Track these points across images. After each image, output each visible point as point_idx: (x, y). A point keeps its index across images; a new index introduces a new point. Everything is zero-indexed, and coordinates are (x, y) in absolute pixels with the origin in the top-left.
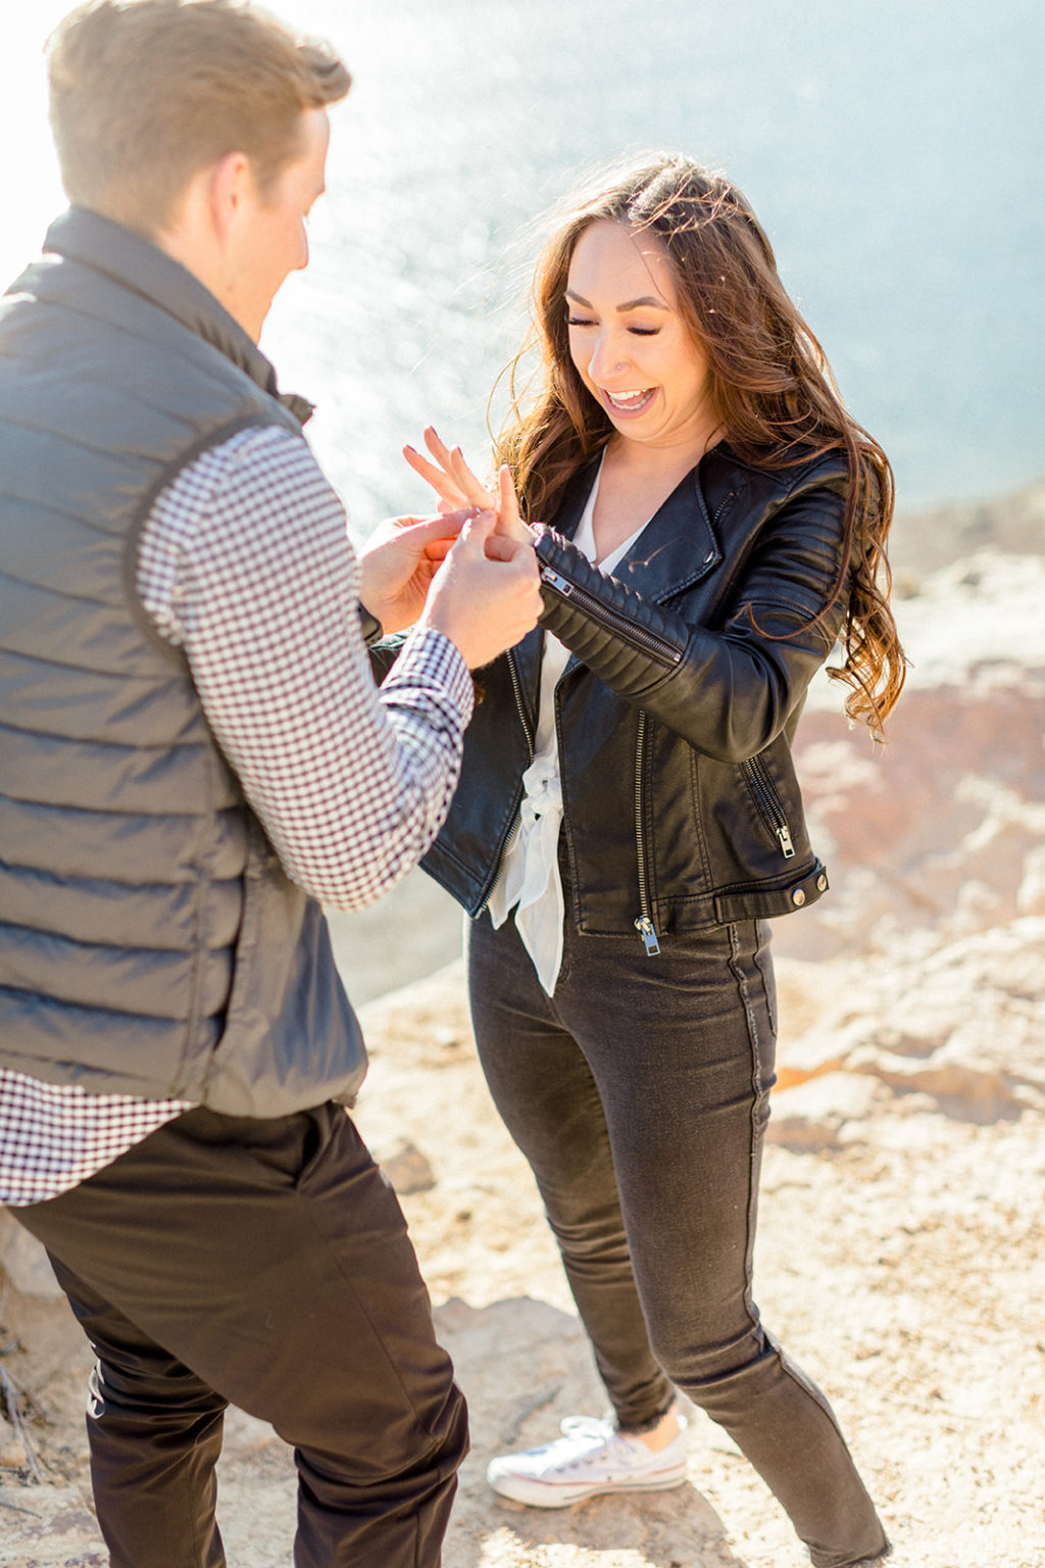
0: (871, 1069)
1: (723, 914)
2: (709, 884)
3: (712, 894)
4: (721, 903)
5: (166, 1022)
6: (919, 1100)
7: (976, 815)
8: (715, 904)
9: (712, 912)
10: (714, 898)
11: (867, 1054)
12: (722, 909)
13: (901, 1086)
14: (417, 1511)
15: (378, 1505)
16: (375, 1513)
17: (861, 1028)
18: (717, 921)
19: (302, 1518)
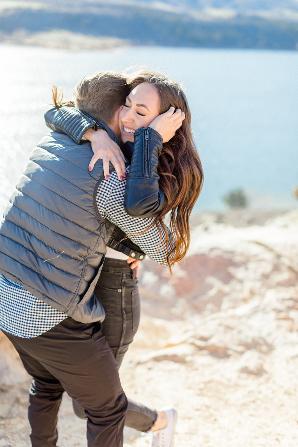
0: (193, 344)
1: (112, 244)
2: (115, 235)
3: (113, 237)
4: (114, 242)
5: (70, 292)
6: (204, 352)
7: (211, 287)
8: (112, 240)
9: (110, 242)
10: (113, 239)
11: (191, 340)
12: (113, 243)
13: (201, 348)
14: (117, 423)
15: (108, 423)
16: (108, 425)
17: (190, 334)
18: (110, 245)
19: (88, 427)
